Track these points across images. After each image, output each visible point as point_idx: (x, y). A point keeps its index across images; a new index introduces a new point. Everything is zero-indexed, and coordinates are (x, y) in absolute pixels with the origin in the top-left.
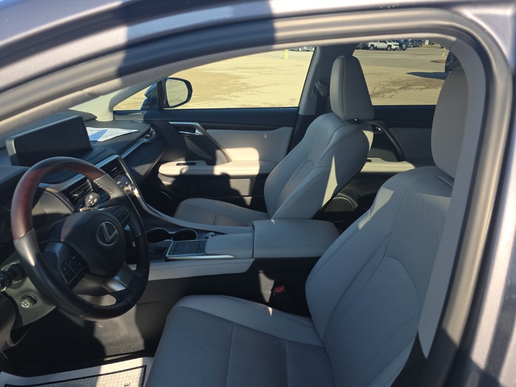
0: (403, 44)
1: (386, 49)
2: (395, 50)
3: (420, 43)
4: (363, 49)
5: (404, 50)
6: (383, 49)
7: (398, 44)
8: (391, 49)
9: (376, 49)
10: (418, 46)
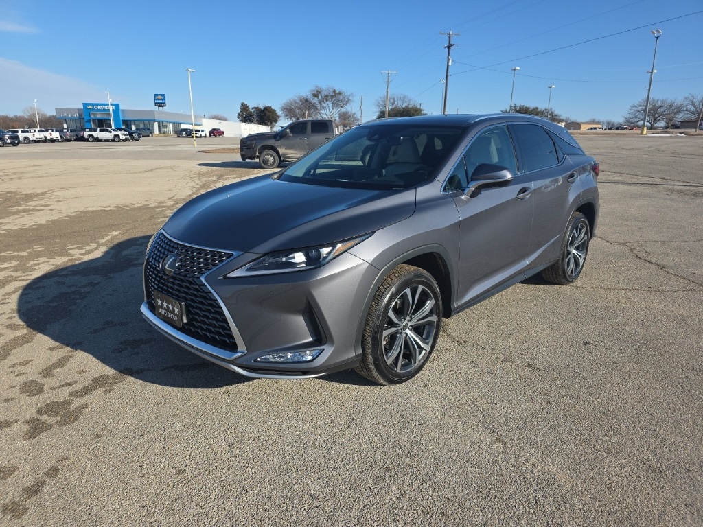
0: (133, 133)
1: (113, 140)
2: (124, 141)
3: (149, 131)
4: (76, 140)
5: (137, 140)
6: (107, 140)
7: (127, 133)
8: (120, 140)
9: (98, 140)
10: (148, 136)
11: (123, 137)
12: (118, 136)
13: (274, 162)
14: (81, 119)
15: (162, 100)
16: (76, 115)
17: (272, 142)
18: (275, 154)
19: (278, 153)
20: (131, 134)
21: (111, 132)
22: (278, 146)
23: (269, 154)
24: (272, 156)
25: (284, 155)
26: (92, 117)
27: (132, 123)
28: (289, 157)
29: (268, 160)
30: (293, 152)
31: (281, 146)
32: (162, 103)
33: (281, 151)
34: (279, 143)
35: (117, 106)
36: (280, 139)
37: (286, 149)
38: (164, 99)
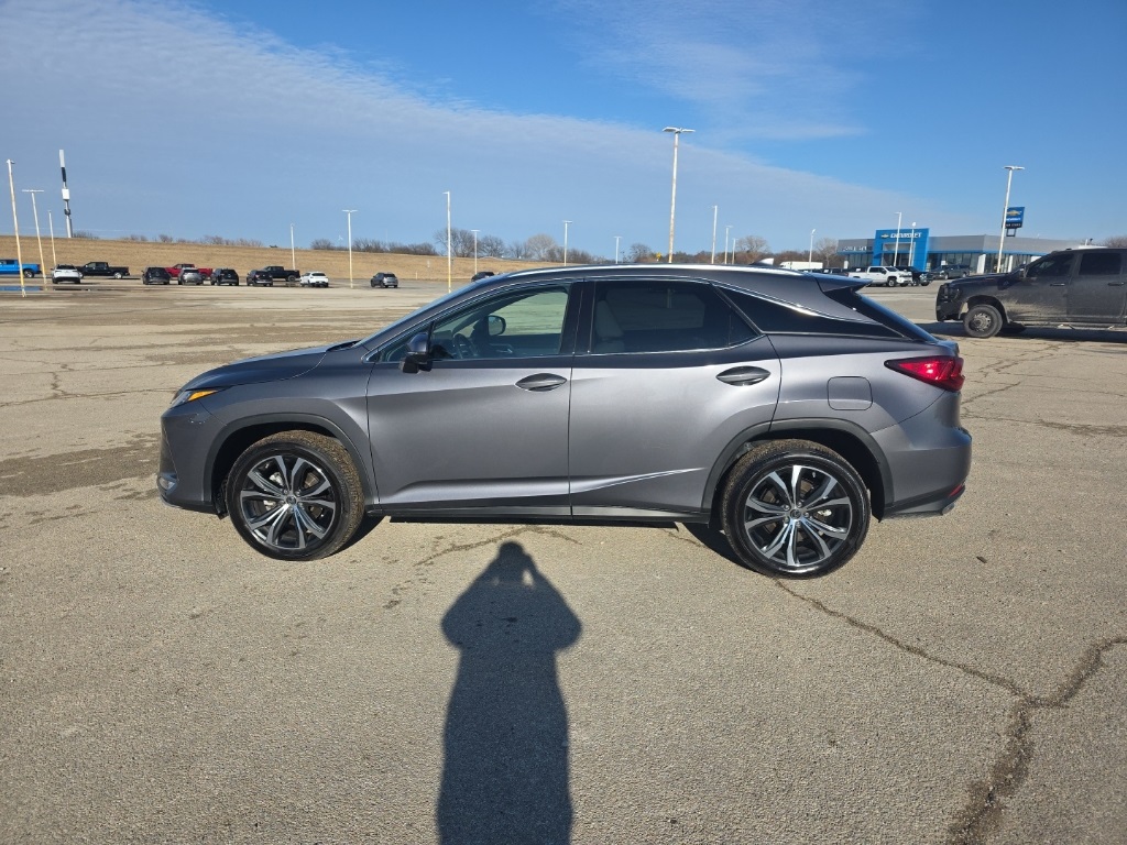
0: (921, 274)
5: (924, 284)
7: (910, 274)
11: (901, 280)
12: (894, 278)
13: (990, 327)
14: (869, 253)
15: (1017, 216)
16: (863, 249)
17: (992, 291)
18: (994, 311)
19: (1001, 309)
20: (916, 276)
21: (884, 272)
22: (1003, 298)
23: (983, 312)
24: (988, 314)
25: (1012, 313)
26: (885, 249)
27: (944, 257)
28: (1023, 319)
29: (978, 322)
30: (1031, 309)
31: (1008, 299)
32: (1016, 222)
33: (1008, 306)
34: (1006, 292)
35: (925, 232)
36: (1010, 285)
37: (1019, 302)
38: (1021, 216)
